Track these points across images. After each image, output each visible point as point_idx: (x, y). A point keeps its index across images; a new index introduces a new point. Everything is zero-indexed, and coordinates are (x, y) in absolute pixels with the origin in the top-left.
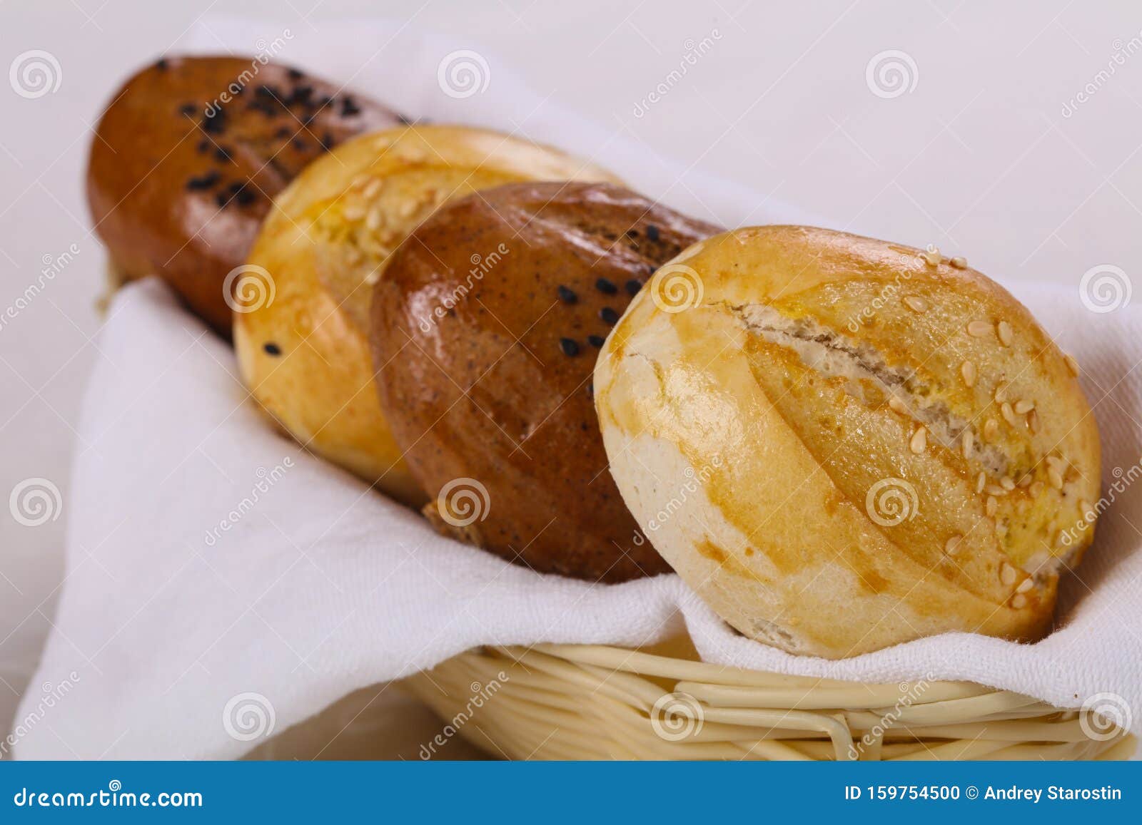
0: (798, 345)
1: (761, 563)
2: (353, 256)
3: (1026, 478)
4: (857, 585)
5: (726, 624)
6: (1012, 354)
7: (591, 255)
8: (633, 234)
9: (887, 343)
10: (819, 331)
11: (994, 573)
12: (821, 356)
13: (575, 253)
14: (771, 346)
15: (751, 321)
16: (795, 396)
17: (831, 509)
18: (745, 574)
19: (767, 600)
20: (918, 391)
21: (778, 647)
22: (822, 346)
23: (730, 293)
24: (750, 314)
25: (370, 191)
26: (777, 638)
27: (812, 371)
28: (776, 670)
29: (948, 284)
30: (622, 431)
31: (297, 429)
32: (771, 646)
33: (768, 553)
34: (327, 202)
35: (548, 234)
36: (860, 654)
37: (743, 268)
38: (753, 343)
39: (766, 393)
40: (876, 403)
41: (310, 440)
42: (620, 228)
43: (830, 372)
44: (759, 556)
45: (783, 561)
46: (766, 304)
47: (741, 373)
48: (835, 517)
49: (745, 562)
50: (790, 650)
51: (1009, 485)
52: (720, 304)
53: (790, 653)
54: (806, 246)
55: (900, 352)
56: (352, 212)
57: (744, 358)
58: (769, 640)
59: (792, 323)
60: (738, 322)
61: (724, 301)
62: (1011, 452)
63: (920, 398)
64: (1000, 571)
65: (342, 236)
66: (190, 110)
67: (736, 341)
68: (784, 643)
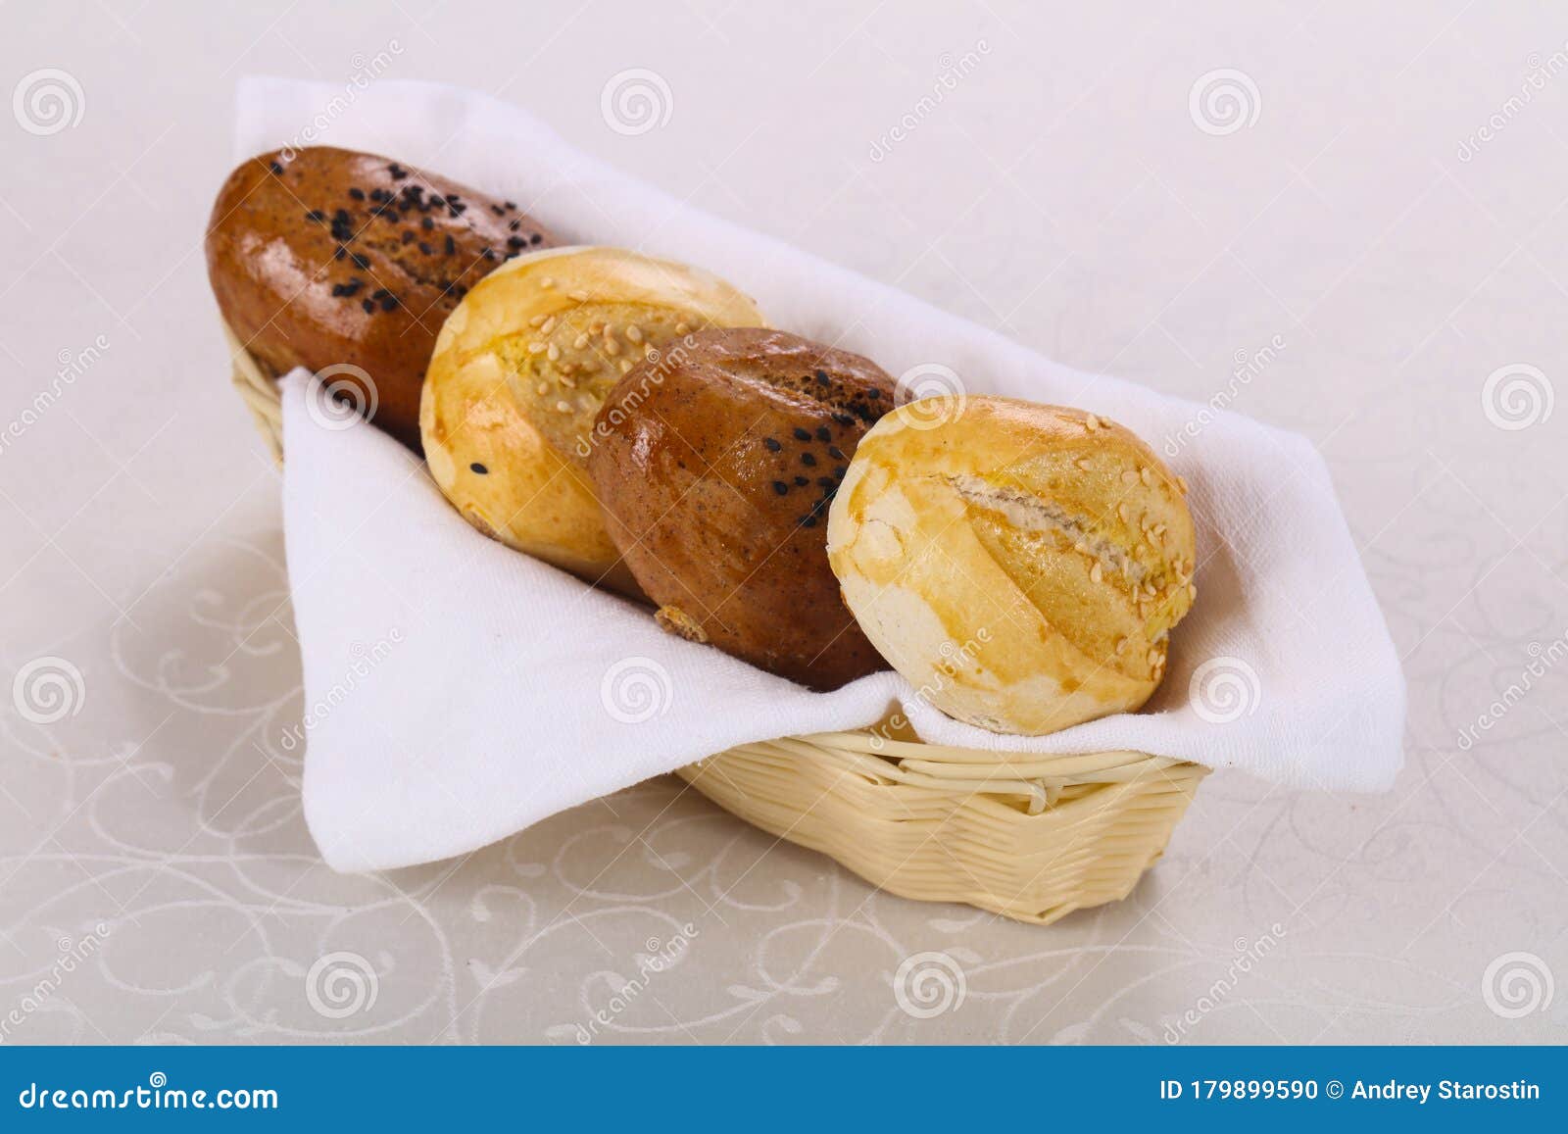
0: (1003, 507)
1: (988, 678)
2: (542, 388)
3: (1162, 582)
4: (1059, 688)
5: (940, 710)
6: (1149, 490)
7: (784, 406)
8: (806, 379)
9: (1069, 500)
10: (1018, 494)
11: (1144, 658)
12: (1020, 515)
13: (772, 405)
14: (984, 512)
15: (963, 488)
16: (1008, 551)
17: (1044, 638)
18: (975, 686)
19: (989, 703)
20: (1087, 530)
21: (985, 728)
22: (1018, 504)
23: (943, 466)
24: (962, 483)
25: (545, 328)
26: (986, 723)
27: (1019, 530)
28: (986, 748)
29: (1104, 445)
30: (867, 579)
31: (500, 530)
32: (980, 728)
33: (994, 672)
34: (508, 337)
35: (747, 391)
36: (1052, 733)
37: (951, 445)
38: (973, 511)
39: (989, 552)
40: (1067, 547)
41: (510, 536)
42: (796, 376)
43: (1029, 528)
44: (986, 674)
45: (1005, 677)
46: (976, 476)
47: (967, 538)
48: (1047, 643)
49: (975, 677)
50: (996, 729)
51: (1152, 591)
52: (938, 477)
53: (994, 732)
54: (996, 423)
55: (1078, 504)
56: (535, 348)
57: (967, 523)
58: (978, 724)
59: (998, 490)
60: (955, 492)
61: (941, 474)
62: (1149, 564)
63: (1091, 537)
64: (1148, 655)
65: (526, 368)
66: (318, 215)
67: (961, 511)
68: (993, 726)
